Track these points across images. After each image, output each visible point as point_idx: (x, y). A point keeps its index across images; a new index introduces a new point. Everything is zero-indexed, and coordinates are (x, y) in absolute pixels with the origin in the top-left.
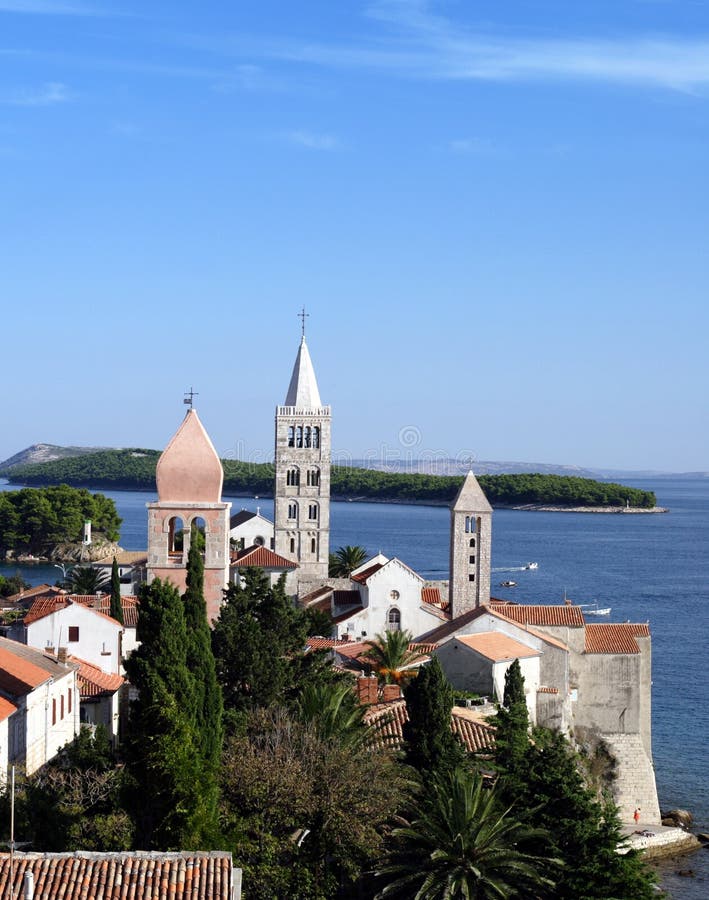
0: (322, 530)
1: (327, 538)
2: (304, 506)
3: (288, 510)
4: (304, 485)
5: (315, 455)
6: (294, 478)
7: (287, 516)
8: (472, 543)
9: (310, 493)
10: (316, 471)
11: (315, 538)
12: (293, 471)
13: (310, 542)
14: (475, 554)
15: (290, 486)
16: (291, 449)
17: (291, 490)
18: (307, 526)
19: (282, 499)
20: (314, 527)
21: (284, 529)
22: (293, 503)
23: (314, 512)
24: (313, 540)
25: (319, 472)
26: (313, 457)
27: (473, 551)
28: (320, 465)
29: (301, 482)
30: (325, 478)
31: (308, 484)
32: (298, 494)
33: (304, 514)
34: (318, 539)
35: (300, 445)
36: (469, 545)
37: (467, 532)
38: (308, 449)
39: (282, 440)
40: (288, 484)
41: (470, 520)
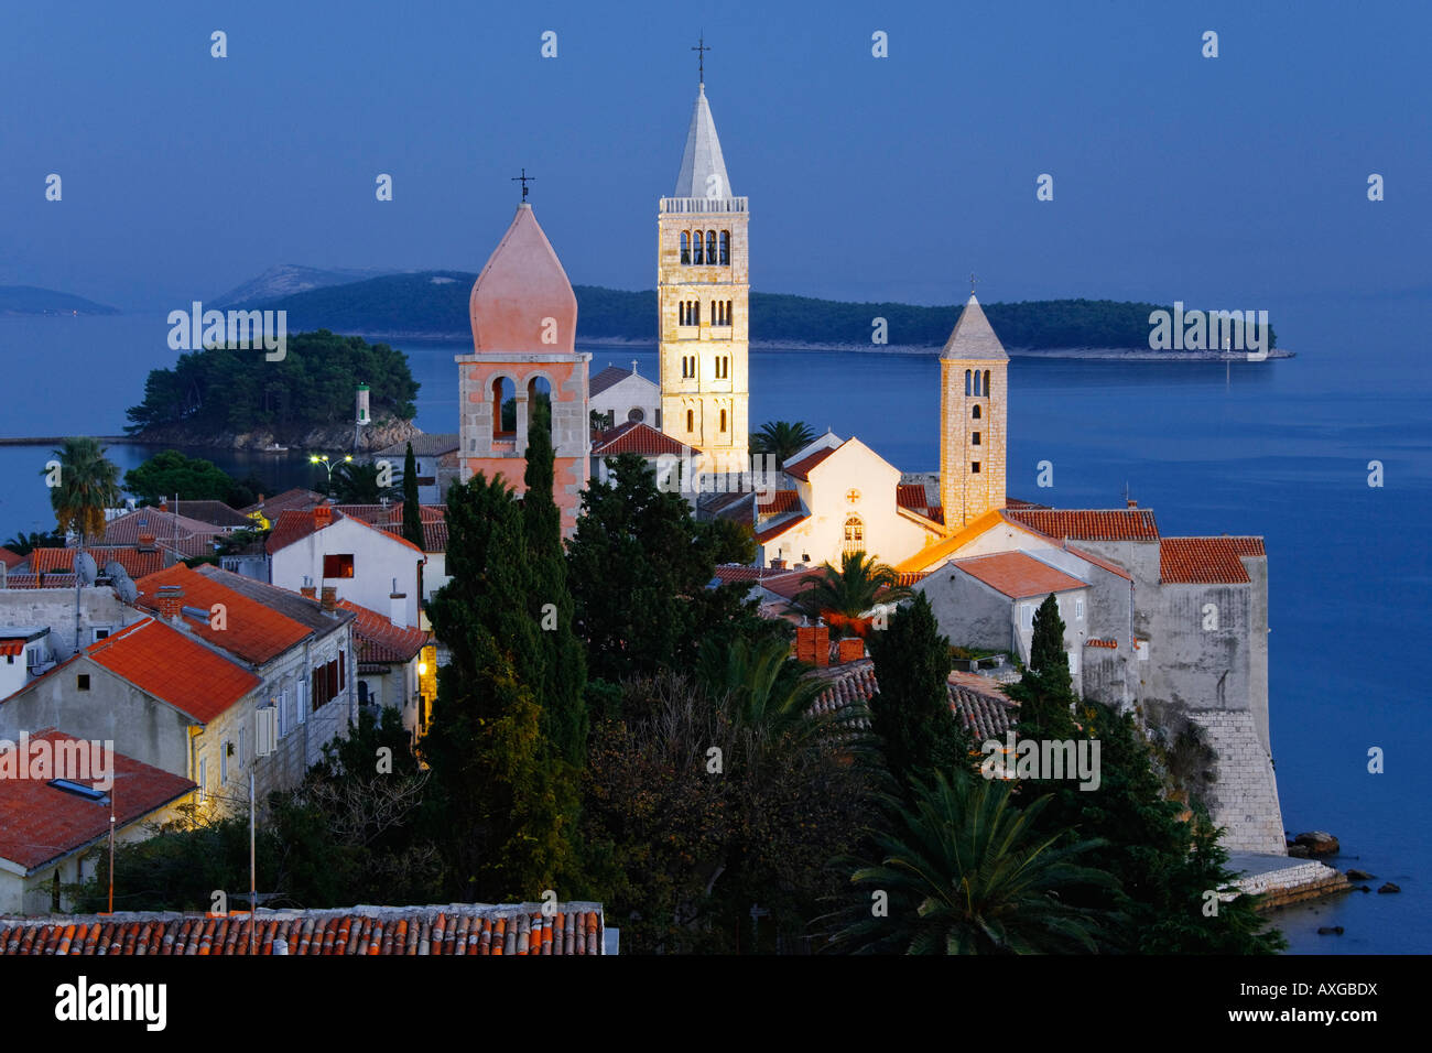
0: (738, 396)
1: (746, 408)
2: (708, 357)
3: (681, 364)
4: (707, 325)
5: (723, 277)
6: (690, 314)
7: (681, 374)
8: (976, 412)
9: (717, 337)
10: (725, 302)
11: (727, 408)
12: (689, 303)
13: (719, 414)
14: (981, 429)
15: (685, 326)
16: (686, 267)
17: (686, 332)
18: (712, 388)
19: (674, 347)
20: (724, 390)
21: (677, 395)
22: (690, 354)
23: (723, 368)
24: (724, 412)
25: (730, 303)
26: (719, 280)
27: (978, 425)
28: (732, 292)
29: (702, 320)
30: (741, 313)
31: (714, 324)
32: (698, 338)
33: (708, 370)
34: (732, 410)
35: (699, 261)
36: (971, 415)
37: (967, 394)
38: (711, 266)
39: (671, 253)
40: (681, 323)
41: (973, 375)
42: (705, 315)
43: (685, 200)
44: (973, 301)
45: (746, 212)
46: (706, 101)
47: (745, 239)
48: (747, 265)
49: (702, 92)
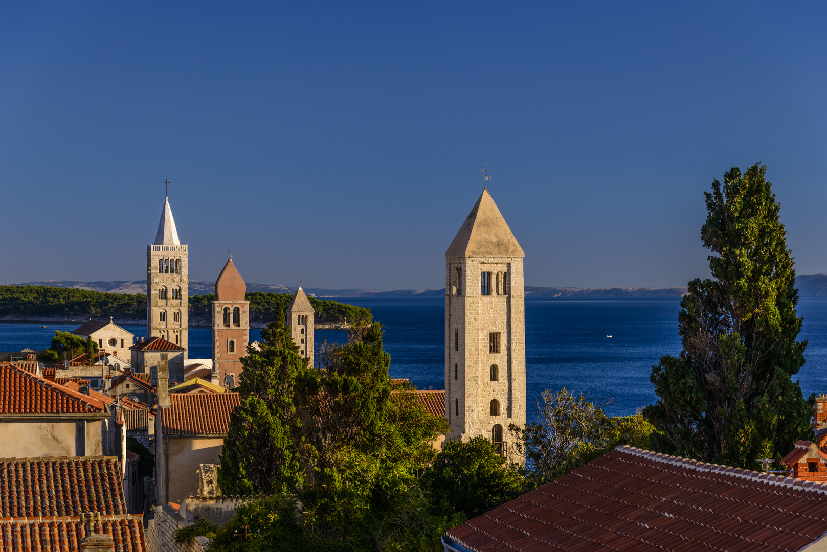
0: (183, 329)
1: (187, 335)
2: (170, 313)
3: (159, 315)
4: (170, 299)
5: (177, 279)
6: (163, 294)
7: (159, 320)
8: (302, 331)
9: (174, 304)
10: (178, 288)
11: (179, 334)
12: (163, 289)
13: (175, 337)
14: (304, 338)
15: (161, 300)
16: (161, 274)
17: (162, 302)
18: (173, 326)
19: (156, 308)
20: (177, 327)
21: (157, 329)
22: (163, 311)
23: (177, 317)
24: (177, 336)
25: (180, 289)
26: (175, 280)
27: (303, 336)
28: (181, 285)
29: (168, 297)
30: (185, 294)
31: (173, 298)
32: (167, 305)
33: (170, 318)
34: (180, 336)
35: (166, 272)
36: (300, 332)
37: (299, 324)
38: (172, 274)
39: (156, 268)
40: (159, 298)
41: (301, 317)
42: (170, 295)
43: (161, 246)
44: (300, 289)
45: (187, 251)
46: (168, 204)
47: (187, 263)
48: (187, 274)
49: (167, 200)
